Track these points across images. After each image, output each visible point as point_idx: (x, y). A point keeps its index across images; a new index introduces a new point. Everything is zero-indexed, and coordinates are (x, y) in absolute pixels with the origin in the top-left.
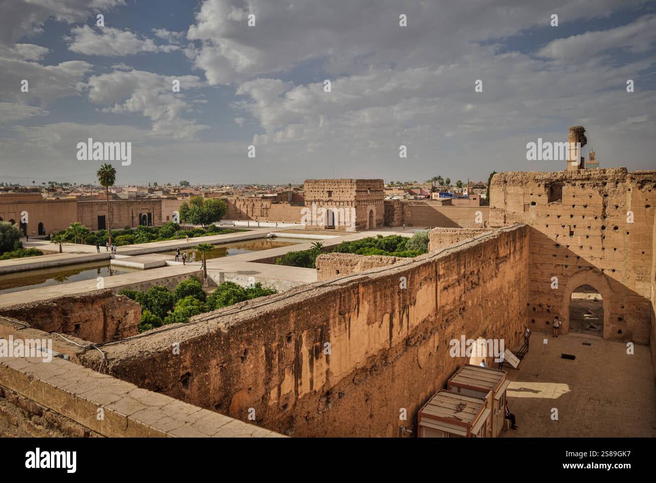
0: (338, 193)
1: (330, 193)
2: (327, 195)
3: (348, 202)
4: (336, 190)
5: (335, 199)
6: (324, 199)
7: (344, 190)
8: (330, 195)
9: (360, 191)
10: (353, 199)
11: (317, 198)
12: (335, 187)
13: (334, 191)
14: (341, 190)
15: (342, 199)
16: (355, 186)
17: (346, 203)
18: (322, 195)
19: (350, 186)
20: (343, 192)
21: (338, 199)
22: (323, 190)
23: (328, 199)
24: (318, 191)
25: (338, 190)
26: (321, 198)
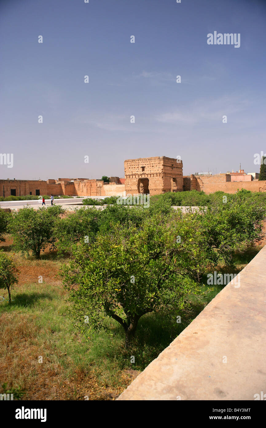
0: (149, 168)
1: (143, 168)
2: (141, 169)
3: (157, 174)
4: (148, 166)
5: (147, 173)
6: (139, 173)
7: (154, 165)
8: (143, 170)
9: (166, 166)
10: (160, 172)
11: (133, 173)
12: (147, 163)
13: (146, 166)
14: (152, 165)
15: (152, 172)
16: (162, 162)
17: (155, 175)
18: (137, 170)
19: (158, 162)
20: (153, 166)
21: (149, 172)
22: (138, 166)
23: (142, 173)
24: (134, 168)
25: (149, 166)
26: (137, 173)
